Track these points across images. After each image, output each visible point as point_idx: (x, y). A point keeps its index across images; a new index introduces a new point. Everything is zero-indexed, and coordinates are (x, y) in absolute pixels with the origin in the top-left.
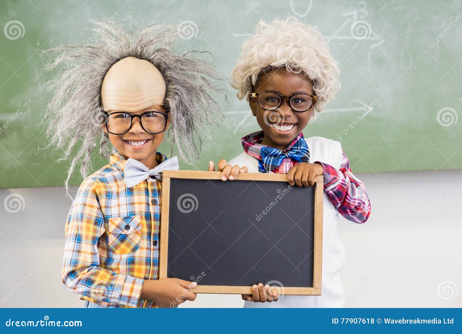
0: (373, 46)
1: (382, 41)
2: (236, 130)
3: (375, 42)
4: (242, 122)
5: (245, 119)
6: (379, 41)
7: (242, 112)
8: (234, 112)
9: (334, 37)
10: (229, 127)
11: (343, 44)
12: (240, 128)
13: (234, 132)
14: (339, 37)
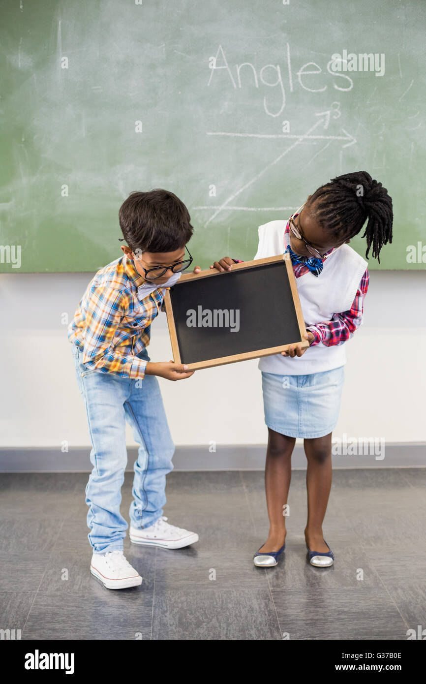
0: (345, 146)
1: (355, 141)
2: (207, 223)
3: (348, 141)
4: (213, 217)
5: (216, 214)
6: (352, 140)
7: (213, 208)
8: (205, 207)
9: (306, 137)
10: (200, 221)
11: (315, 143)
12: (211, 222)
13: (205, 227)
14: (311, 137)
